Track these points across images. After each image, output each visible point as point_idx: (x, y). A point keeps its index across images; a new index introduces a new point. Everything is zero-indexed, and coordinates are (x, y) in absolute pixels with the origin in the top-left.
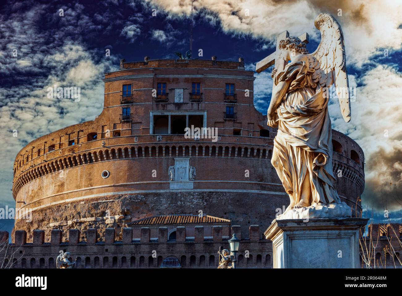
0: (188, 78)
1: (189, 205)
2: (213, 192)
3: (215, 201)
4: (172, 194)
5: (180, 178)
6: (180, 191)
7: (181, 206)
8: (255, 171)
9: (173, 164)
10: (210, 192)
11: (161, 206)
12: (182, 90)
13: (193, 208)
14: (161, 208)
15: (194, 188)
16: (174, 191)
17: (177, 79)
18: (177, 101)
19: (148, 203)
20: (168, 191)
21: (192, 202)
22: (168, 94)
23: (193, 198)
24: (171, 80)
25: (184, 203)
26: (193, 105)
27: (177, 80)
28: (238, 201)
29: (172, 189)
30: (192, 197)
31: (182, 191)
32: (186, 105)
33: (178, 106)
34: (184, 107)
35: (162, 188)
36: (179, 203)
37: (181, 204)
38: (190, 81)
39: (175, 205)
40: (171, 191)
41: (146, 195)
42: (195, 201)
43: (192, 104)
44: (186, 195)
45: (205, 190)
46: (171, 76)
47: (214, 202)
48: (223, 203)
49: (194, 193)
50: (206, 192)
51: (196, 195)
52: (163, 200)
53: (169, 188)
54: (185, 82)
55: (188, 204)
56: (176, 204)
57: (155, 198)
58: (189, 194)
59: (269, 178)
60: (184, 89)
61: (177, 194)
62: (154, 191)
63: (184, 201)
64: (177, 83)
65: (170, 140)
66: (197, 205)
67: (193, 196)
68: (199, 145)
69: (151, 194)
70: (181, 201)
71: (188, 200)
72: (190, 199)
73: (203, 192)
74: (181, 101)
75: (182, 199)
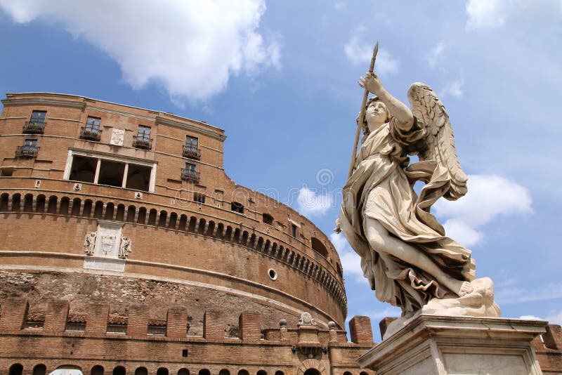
0: (134, 118)
1: (115, 298)
2: (157, 282)
3: (160, 296)
4: (87, 277)
5: (104, 253)
6: (100, 273)
7: (100, 298)
8: (223, 258)
10: (153, 281)
11: (63, 295)
12: (123, 132)
13: (120, 304)
15: (128, 271)
16: (89, 272)
17: (118, 117)
18: (112, 142)
19: (38, 287)
20: (79, 271)
21: (120, 294)
22: (101, 131)
23: (122, 287)
24: (108, 116)
25: (106, 294)
26: (138, 152)
28: (197, 300)
29: (88, 269)
30: (120, 285)
31: (105, 273)
32: (126, 150)
33: (116, 148)
34: (123, 152)
35: (68, 266)
36: (96, 293)
37: (100, 296)
38: (136, 122)
39: (88, 297)
40: (85, 272)
41: (38, 274)
42: (126, 292)
43: (136, 150)
44: (110, 281)
45: (145, 277)
46: (109, 112)
47: (158, 297)
48: (173, 301)
49: (125, 278)
50: (144, 280)
51: (128, 282)
52: (68, 286)
53: (82, 266)
54: (129, 121)
55: (113, 296)
56: (90, 294)
57: (53, 281)
58: (117, 279)
59: (244, 272)
60: (126, 130)
61: (94, 278)
62: (53, 269)
63: (105, 291)
64: (116, 121)
65: (95, 192)
66: (129, 299)
67: (123, 283)
68: (140, 206)
69: (48, 273)
70: (100, 290)
71: (114, 289)
72: (116, 289)
73: (141, 279)
74: (120, 144)
75: (104, 287)
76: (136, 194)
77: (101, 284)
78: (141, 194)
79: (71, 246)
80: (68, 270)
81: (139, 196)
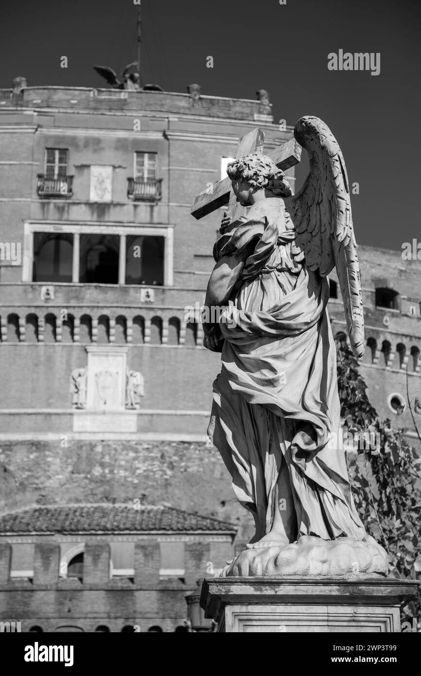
0: (126, 140)
1: (125, 477)
2: (189, 443)
3: (195, 468)
4: (80, 445)
5: (102, 402)
6: (99, 437)
7: (102, 481)
9: (84, 364)
10: (183, 442)
11: (49, 477)
12: (109, 170)
13: (135, 487)
14: (47, 484)
15: (142, 430)
16: (83, 437)
17: (98, 141)
18: (94, 197)
19: (11, 467)
20: (67, 436)
21: (133, 470)
22: (72, 177)
23: (135, 459)
24: (81, 144)
25: (111, 472)
26: (139, 209)
27: (95, 144)
29: (80, 432)
30: (132, 454)
31: (106, 437)
32: (118, 208)
33: (100, 209)
34: (113, 214)
35: (51, 429)
36: (97, 471)
37: (103, 475)
38: (130, 148)
39: (86, 478)
40: (77, 437)
41: (8, 446)
42: (141, 467)
43: (135, 206)
44: (116, 450)
45: (168, 437)
46: (81, 133)
47: (193, 469)
49: (139, 443)
50: (170, 443)
51: (144, 449)
52: (54, 462)
53: (70, 428)
54: (117, 149)
55: (122, 473)
56: (89, 472)
57: (32, 456)
58: (127, 446)
60: (114, 167)
61: (92, 446)
62: (29, 437)
63: (110, 465)
64: (95, 151)
65: (77, 298)
66: (147, 477)
67: (136, 451)
68: (152, 314)
69: (23, 443)
70: (102, 465)
71: (123, 463)
72: (127, 461)
73: (163, 442)
74: (107, 198)
75: (107, 459)
76: (143, 292)
77: (103, 457)
78: (151, 292)
79: (50, 397)
80: (50, 437)
81: (148, 296)
